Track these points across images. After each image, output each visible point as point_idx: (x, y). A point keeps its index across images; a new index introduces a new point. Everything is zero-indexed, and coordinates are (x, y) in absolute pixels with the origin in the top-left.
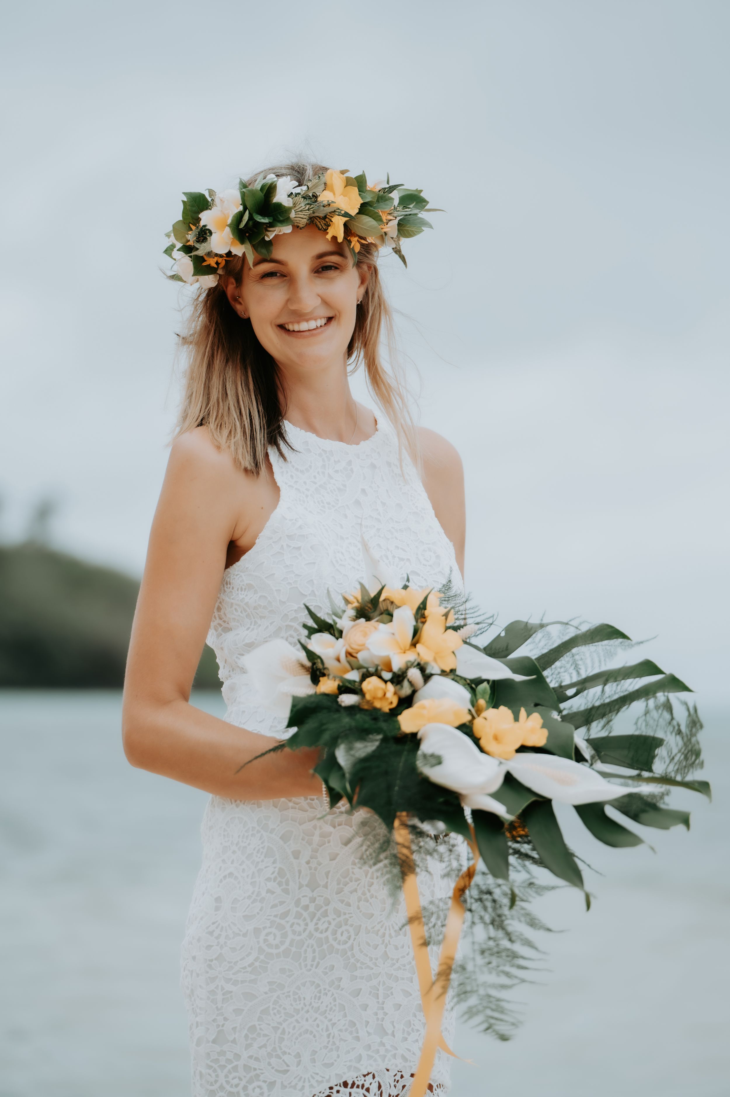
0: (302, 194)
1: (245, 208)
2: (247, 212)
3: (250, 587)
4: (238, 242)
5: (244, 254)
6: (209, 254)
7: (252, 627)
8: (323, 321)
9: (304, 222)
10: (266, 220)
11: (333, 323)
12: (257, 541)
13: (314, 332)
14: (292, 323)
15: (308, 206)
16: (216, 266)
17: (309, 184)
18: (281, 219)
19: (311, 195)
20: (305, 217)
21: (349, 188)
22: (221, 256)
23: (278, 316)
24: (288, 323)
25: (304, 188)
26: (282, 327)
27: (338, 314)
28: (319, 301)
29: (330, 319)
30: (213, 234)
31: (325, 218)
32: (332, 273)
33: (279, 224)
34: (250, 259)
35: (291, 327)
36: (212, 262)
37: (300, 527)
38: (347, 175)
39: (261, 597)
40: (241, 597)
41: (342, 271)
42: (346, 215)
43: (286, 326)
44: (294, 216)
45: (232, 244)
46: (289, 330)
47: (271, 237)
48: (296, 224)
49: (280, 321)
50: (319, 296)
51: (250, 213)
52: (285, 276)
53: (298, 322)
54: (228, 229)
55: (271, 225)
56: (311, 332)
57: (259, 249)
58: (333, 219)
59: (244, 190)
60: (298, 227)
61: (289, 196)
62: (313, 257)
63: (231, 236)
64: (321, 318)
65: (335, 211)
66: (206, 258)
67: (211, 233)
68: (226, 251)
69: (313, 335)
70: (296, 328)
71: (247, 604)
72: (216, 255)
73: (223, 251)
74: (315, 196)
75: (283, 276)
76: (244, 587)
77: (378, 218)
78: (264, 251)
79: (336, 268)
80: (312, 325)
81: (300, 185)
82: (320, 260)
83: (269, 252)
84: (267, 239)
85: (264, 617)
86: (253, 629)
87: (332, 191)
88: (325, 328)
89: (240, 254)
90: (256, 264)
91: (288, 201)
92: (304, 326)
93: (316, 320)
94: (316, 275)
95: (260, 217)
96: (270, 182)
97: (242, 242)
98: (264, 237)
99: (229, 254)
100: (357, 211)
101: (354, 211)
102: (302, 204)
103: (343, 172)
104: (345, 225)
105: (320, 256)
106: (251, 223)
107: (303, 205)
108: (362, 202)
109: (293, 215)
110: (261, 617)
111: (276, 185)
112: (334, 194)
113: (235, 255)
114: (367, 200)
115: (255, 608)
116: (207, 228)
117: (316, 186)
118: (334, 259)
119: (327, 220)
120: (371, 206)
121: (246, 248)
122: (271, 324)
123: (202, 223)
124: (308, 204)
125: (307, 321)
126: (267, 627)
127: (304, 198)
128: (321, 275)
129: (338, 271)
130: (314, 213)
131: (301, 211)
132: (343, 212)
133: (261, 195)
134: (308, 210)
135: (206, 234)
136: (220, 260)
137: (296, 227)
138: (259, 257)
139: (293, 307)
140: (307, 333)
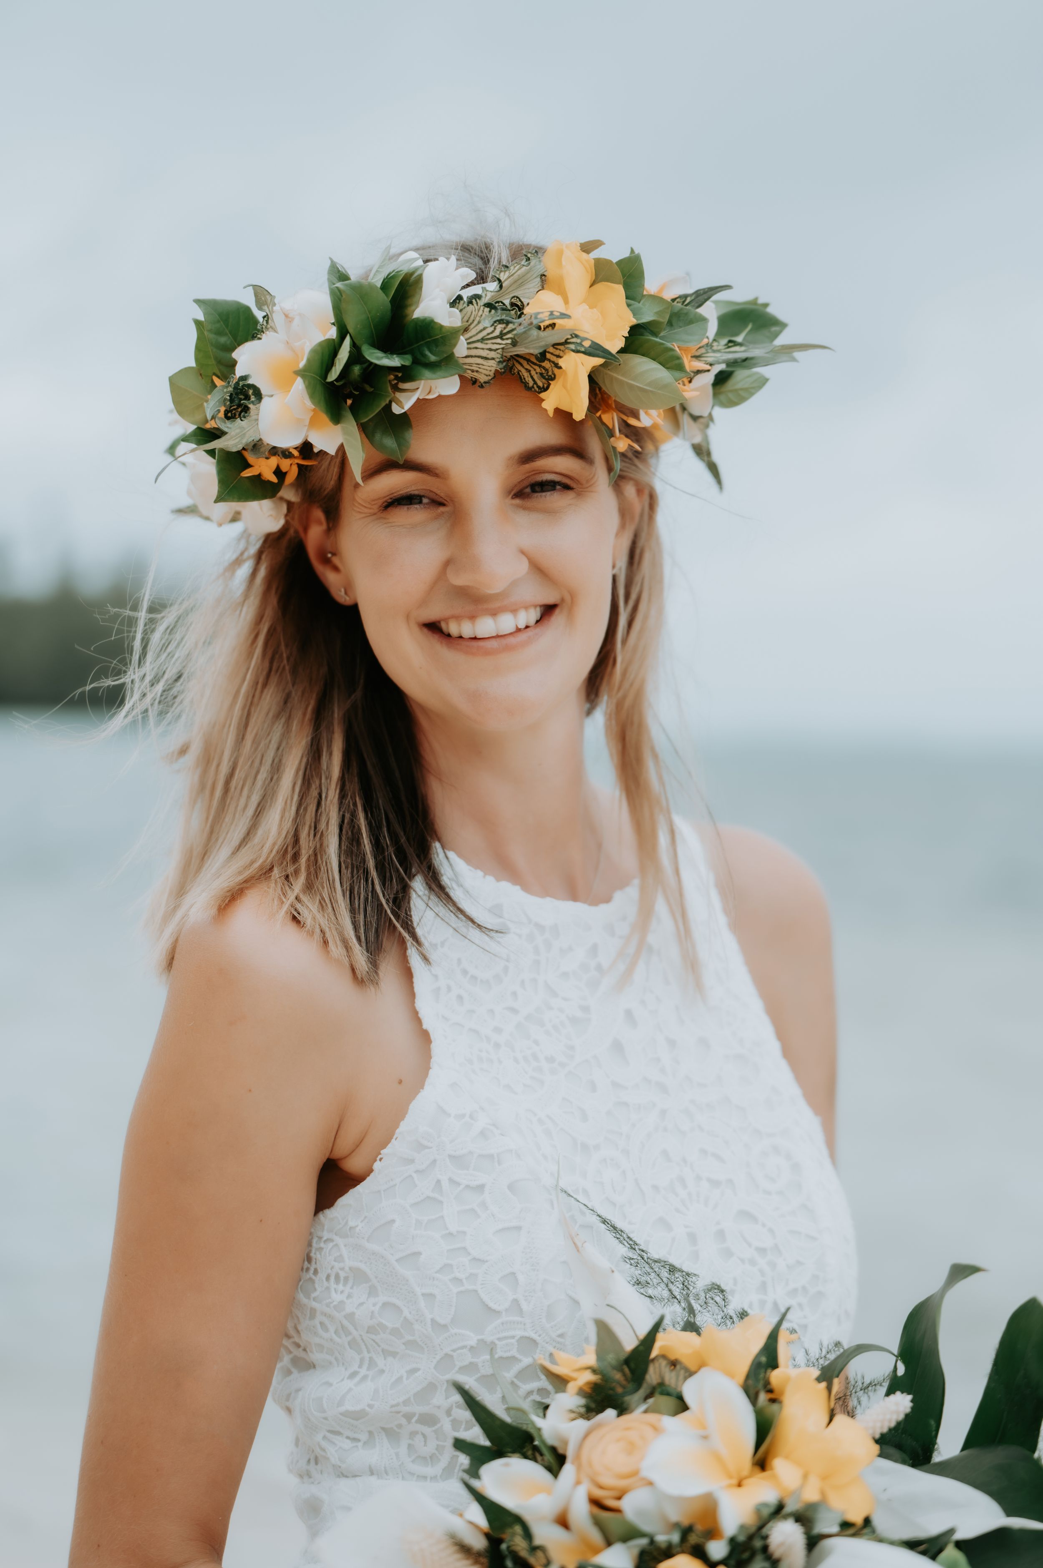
0: (485, 300)
1: (343, 333)
2: (347, 341)
3: (358, 1276)
4: (324, 418)
5: (341, 449)
6: (256, 446)
7: (363, 1371)
8: (533, 615)
9: (490, 367)
10: (394, 361)
11: (558, 619)
12: (377, 1166)
13: (512, 640)
14: (458, 618)
15: (499, 327)
16: (274, 479)
17: (503, 276)
18: (433, 358)
19: (507, 302)
20: (492, 354)
21: (601, 287)
22: (285, 454)
23: (424, 602)
24: (446, 620)
25: (492, 286)
26: (434, 627)
27: (568, 598)
28: (523, 566)
29: (548, 610)
30: (265, 400)
31: (543, 356)
32: (553, 499)
33: (427, 373)
34: (356, 463)
35: (453, 628)
36: (265, 468)
37: (483, 1134)
38: (596, 254)
39: (385, 1305)
40: (336, 1297)
41: (579, 495)
42: (595, 350)
43: (443, 625)
44: (465, 353)
45: (313, 423)
46: (449, 635)
47: (407, 406)
48: (469, 374)
49: (432, 613)
50: (523, 552)
51: (354, 345)
52: (442, 504)
53: (472, 618)
54: (299, 384)
55: (406, 375)
56: (504, 641)
57: (378, 436)
58: (561, 362)
59: (339, 285)
60: (474, 382)
61: (453, 304)
62: (511, 458)
63: (309, 404)
64: (526, 608)
65: (566, 342)
66: (250, 458)
67: (259, 395)
68: (298, 441)
69: (509, 648)
70: (467, 629)
71: (350, 1317)
72: (274, 451)
73: (290, 441)
74: (518, 307)
75: (437, 503)
76: (342, 1275)
77: (672, 363)
78: (390, 442)
79: (567, 487)
80: (507, 623)
81: (481, 278)
82: (528, 467)
83: (402, 444)
84: (396, 410)
85: (394, 1354)
86: (365, 1377)
87: (562, 292)
88: (538, 630)
89: (332, 450)
90: (371, 473)
91: (450, 315)
92: (485, 626)
93: (514, 611)
94: (517, 501)
95: (380, 354)
96: (406, 269)
97: (336, 417)
98: (388, 407)
99: (306, 449)
100: (621, 344)
101: (615, 345)
102: (486, 320)
103: (587, 247)
104: (592, 379)
105: (529, 457)
106: (357, 369)
107: (487, 323)
108: (634, 321)
109: (461, 349)
110: (386, 1353)
111: (420, 276)
112: (566, 302)
113: (322, 453)
114: (647, 318)
115: (371, 1330)
116: (250, 381)
117: (520, 282)
118: (563, 464)
119: (546, 364)
120: (655, 334)
121: (345, 432)
122: (408, 617)
123: (239, 371)
124: (500, 321)
125: (494, 613)
126: (400, 1379)
127: (490, 306)
128: (529, 503)
129: (571, 495)
130: (514, 343)
131: (482, 340)
132: (587, 344)
133: (384, 301)
134: (501, 336)
135: (247, 398)
136: (285, 464)
137: (470, 383)
138: (379, 457)
139: (459, 580)
140: (494, 644)
